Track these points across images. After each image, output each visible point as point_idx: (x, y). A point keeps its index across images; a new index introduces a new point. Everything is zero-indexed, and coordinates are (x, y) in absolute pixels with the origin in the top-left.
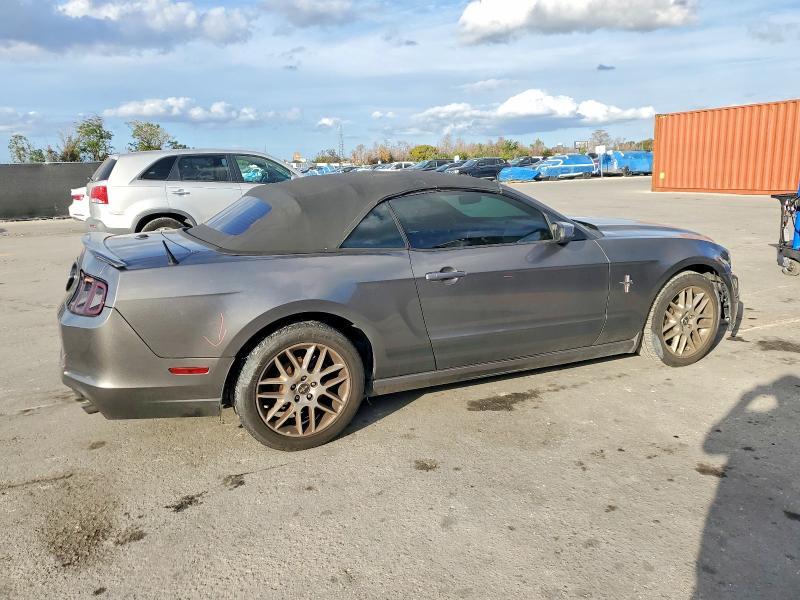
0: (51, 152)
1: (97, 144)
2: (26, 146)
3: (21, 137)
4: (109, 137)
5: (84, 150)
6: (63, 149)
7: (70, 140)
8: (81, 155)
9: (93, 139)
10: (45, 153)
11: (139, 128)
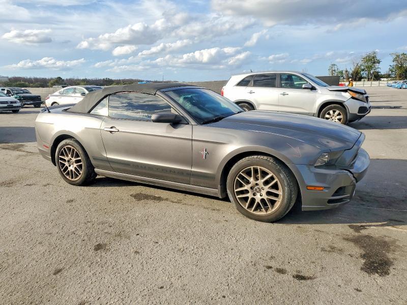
0: (347, 71)
1: (371, 66)
2: (336, 69)
3: (334, 65)
4: (379, 62)
5: (363, 70)
6: (353, 70)
7: (357, 65)
8: (362, 72)
9: (370, 64)
10: (344, 72)
11: (398, 56)
